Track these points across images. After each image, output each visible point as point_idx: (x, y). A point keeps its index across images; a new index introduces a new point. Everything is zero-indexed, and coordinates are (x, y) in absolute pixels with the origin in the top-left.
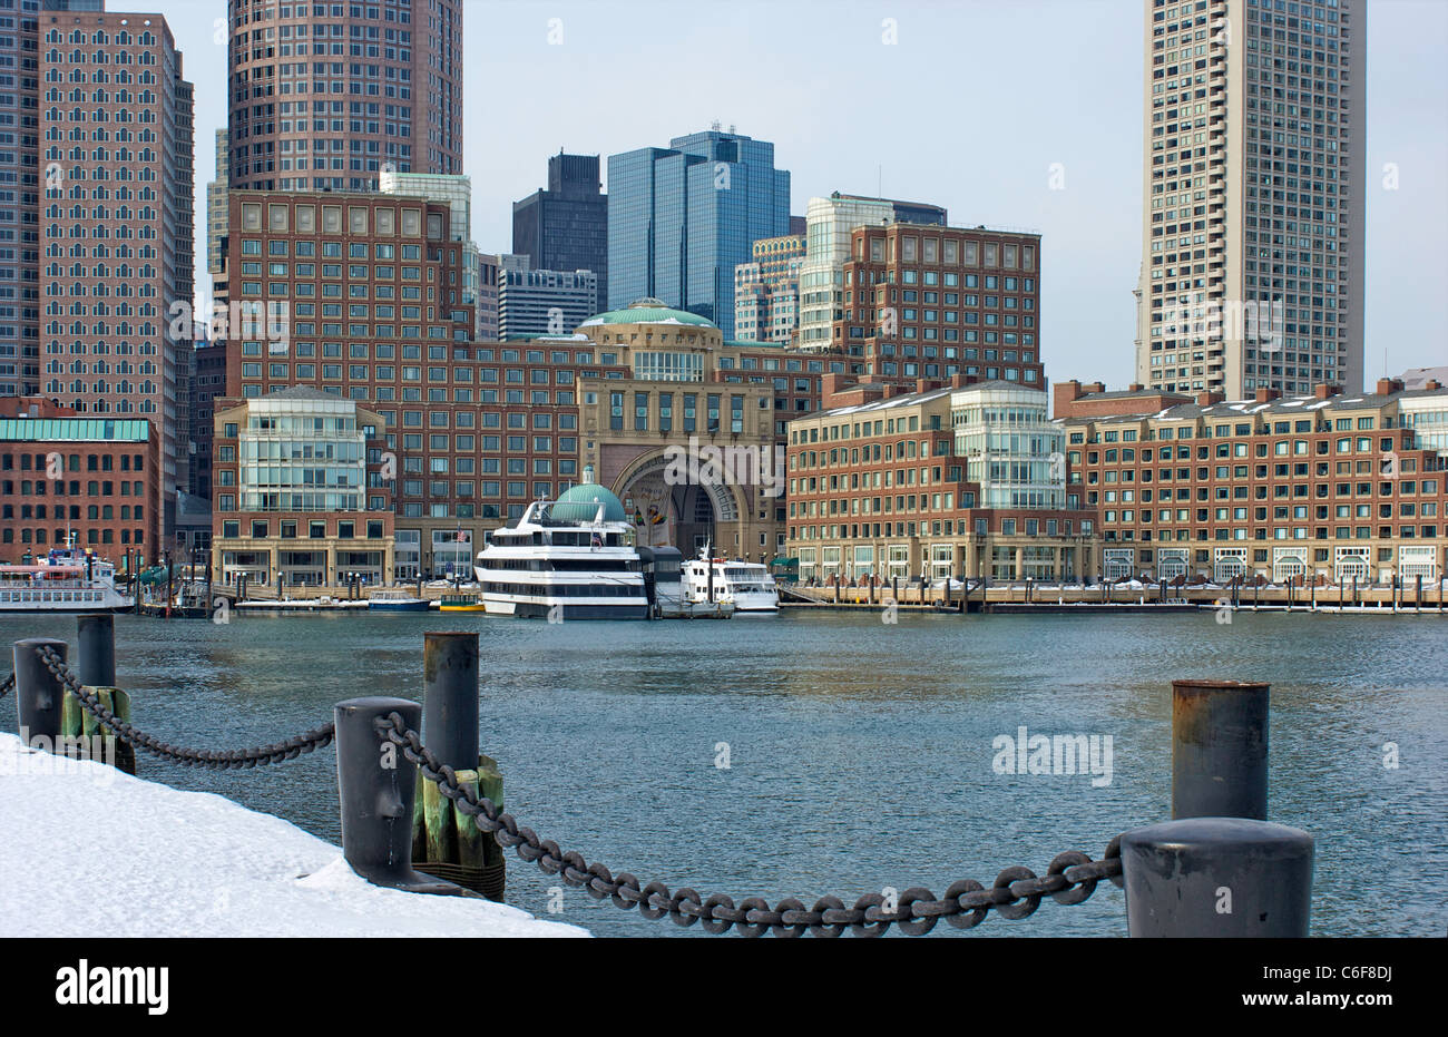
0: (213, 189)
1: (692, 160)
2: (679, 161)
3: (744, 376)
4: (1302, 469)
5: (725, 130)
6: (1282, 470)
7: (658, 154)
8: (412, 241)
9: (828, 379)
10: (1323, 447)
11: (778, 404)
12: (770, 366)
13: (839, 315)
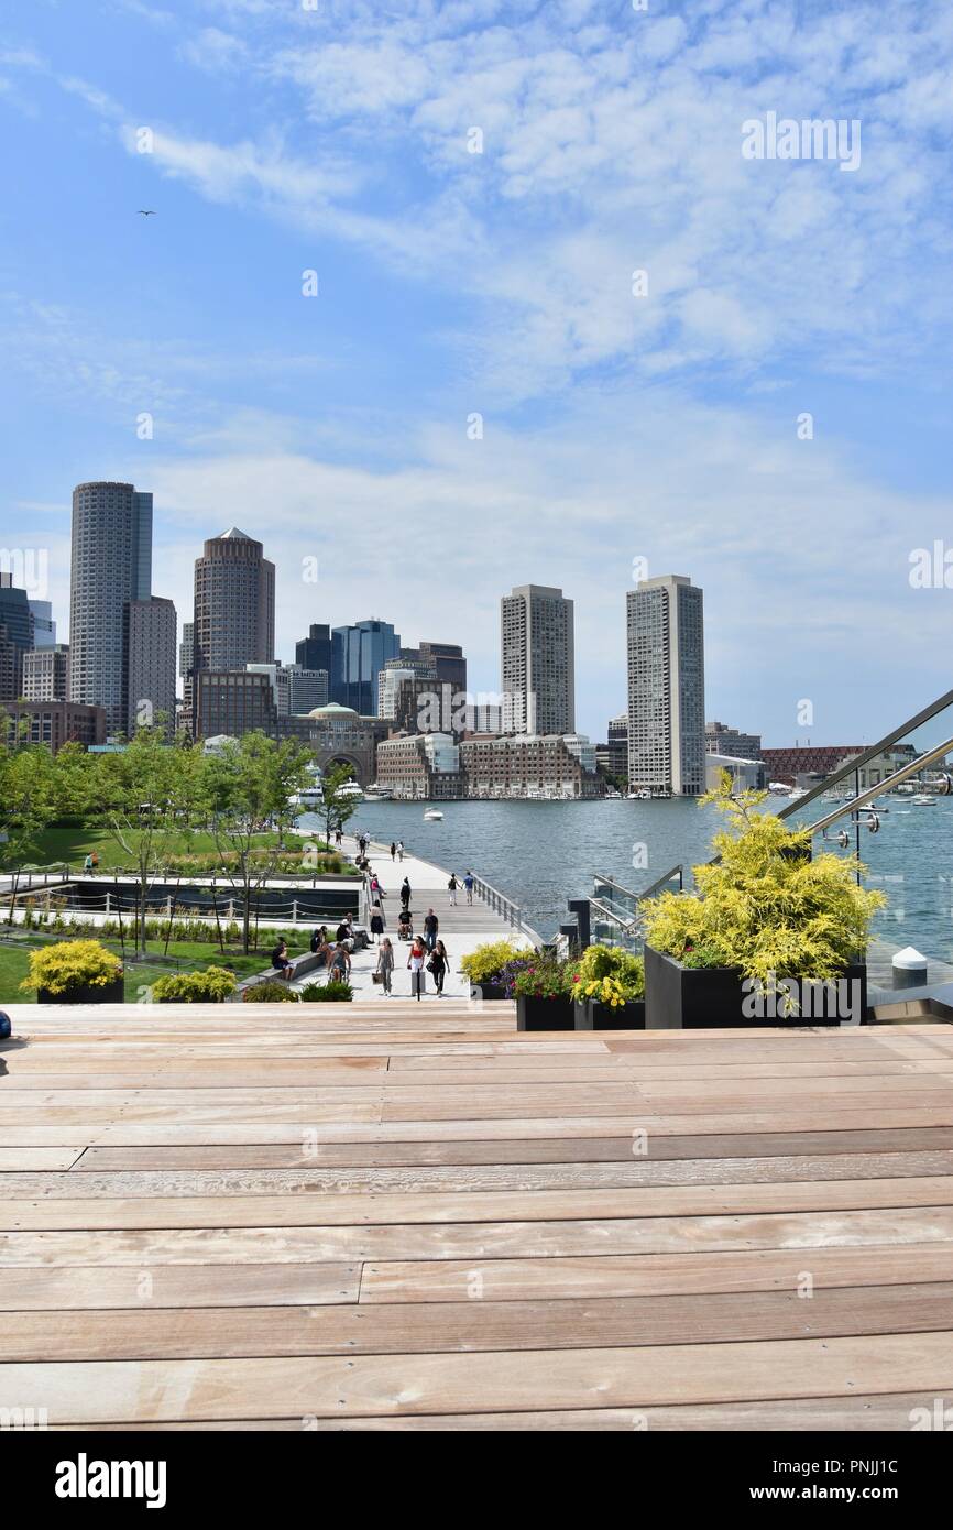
0: (182, 646)
1: (363, 631)
2: (358, 631)
3: (362, 729)
4: (535, 759)
5: (376, 620)
6: (530, 759)
7: (351, 628)
8: (257, 687)
9: (390, 731)
10: (541, 752)
11: (375, 737)
12: (373, 725)
13: (396, 708)
